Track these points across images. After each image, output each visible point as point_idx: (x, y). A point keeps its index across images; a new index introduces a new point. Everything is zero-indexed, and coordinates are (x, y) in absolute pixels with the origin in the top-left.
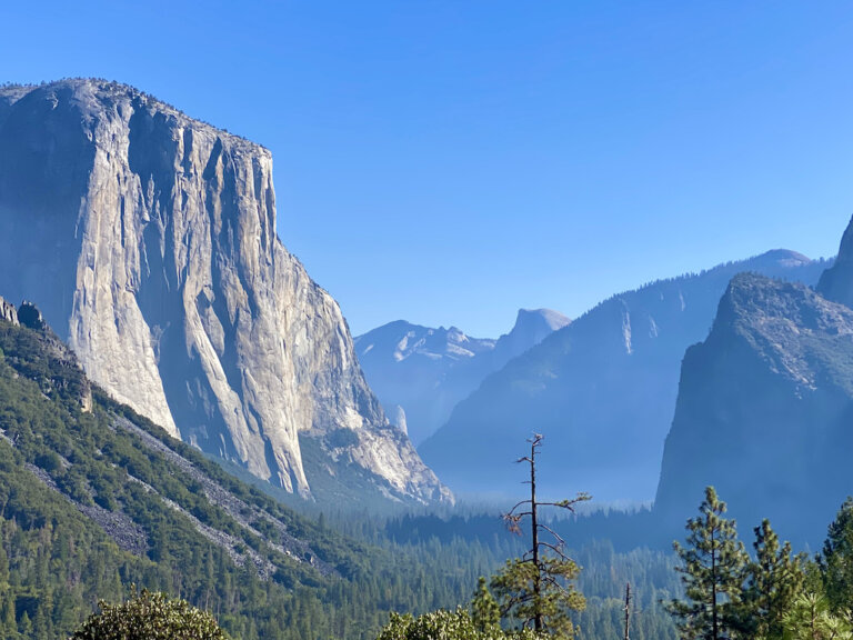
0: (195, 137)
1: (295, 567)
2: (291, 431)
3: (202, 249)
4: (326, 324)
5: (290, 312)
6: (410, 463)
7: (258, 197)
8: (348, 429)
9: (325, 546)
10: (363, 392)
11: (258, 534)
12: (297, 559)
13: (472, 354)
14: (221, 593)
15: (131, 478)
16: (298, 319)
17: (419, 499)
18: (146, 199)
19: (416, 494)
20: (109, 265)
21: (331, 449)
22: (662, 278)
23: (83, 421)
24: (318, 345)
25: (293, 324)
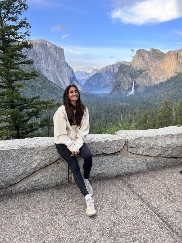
15: (54, 90)
20: (45, 64)
22: (110, 65)
23: (48, 83)
24: (70, 73)
25: (67, 71)
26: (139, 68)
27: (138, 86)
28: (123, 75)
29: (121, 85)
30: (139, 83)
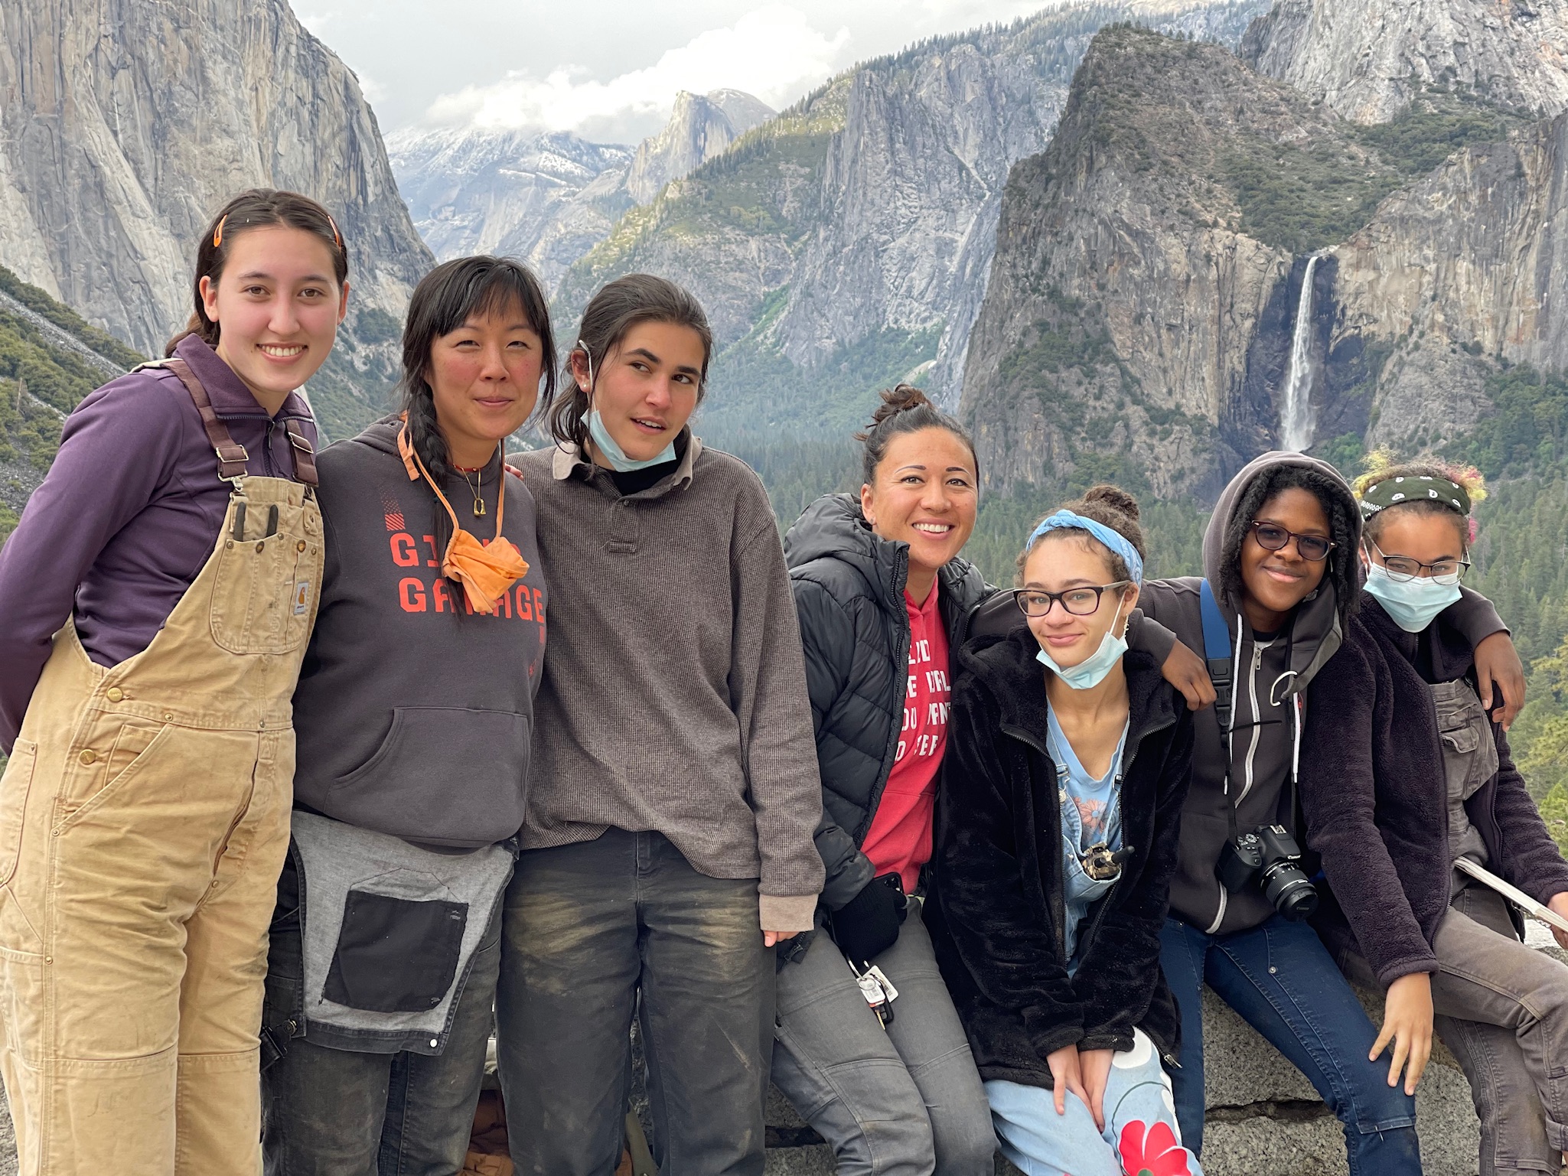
5: (266, 90)
8: (382, 312)
15: (36, 402)
16: (282, 104)
24: (320, 153)
25: (273, 114)
26: (1383, 89)
27: (1376, 371)
28: (1138, 195)
29: (1106, 337)
30: (1389, 323)
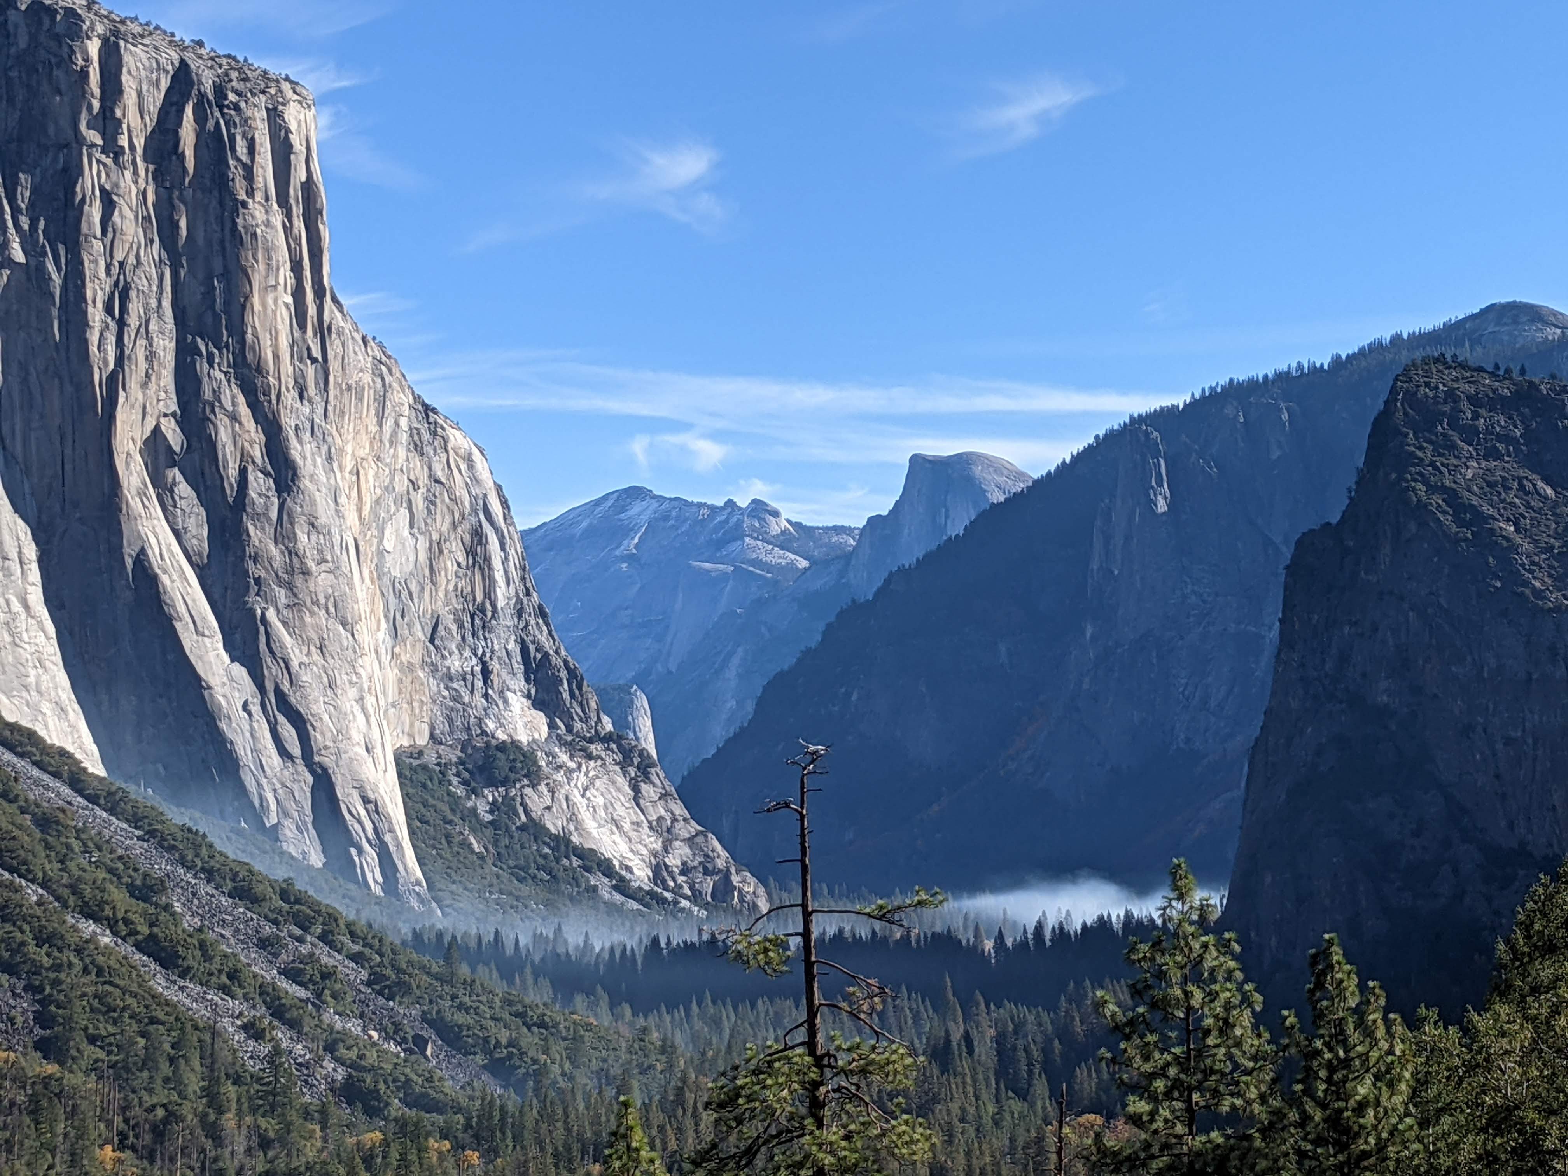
0: (127, 59)
1: (388, 1067)
2: (378, 751)
3: (153, 326)
4: (453, 500)
5: (370, 473)
6: (660, 819)
7: (283, 201)
8: (515, 745)
9: (460, 1018)
10: (546, 655)
11: (302, 993)
12: (393, 1047)
13: (803, 563)
14: (214, 1133)
16: (388, 489)
17: (685, 903)
18: (16, 212)
19: (677, 890)
21: (474, 791)
24: (436, 548)
25: (377, 502)
